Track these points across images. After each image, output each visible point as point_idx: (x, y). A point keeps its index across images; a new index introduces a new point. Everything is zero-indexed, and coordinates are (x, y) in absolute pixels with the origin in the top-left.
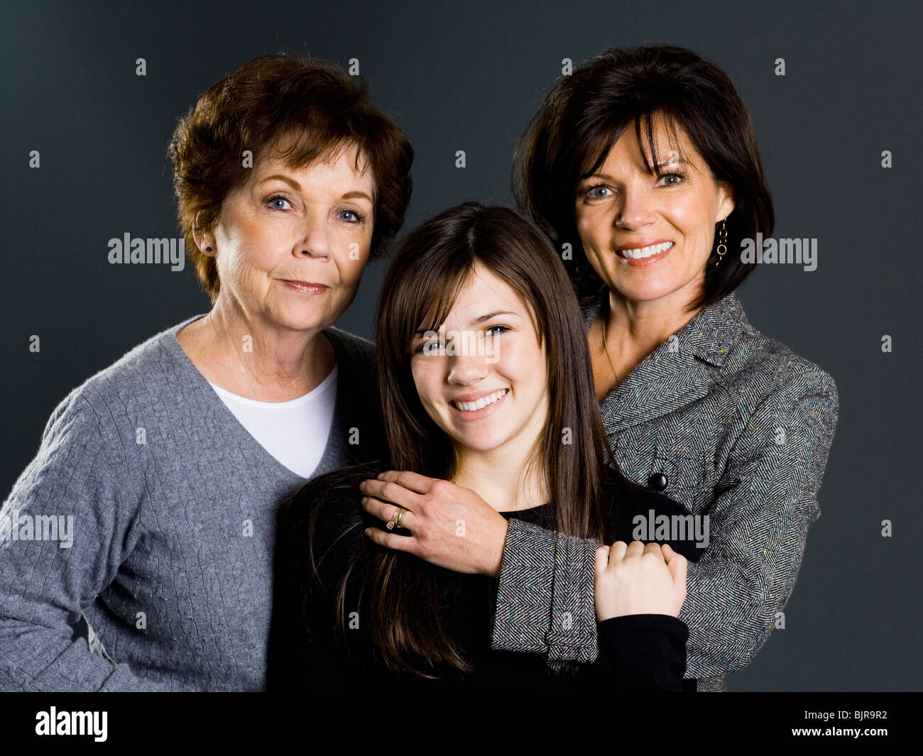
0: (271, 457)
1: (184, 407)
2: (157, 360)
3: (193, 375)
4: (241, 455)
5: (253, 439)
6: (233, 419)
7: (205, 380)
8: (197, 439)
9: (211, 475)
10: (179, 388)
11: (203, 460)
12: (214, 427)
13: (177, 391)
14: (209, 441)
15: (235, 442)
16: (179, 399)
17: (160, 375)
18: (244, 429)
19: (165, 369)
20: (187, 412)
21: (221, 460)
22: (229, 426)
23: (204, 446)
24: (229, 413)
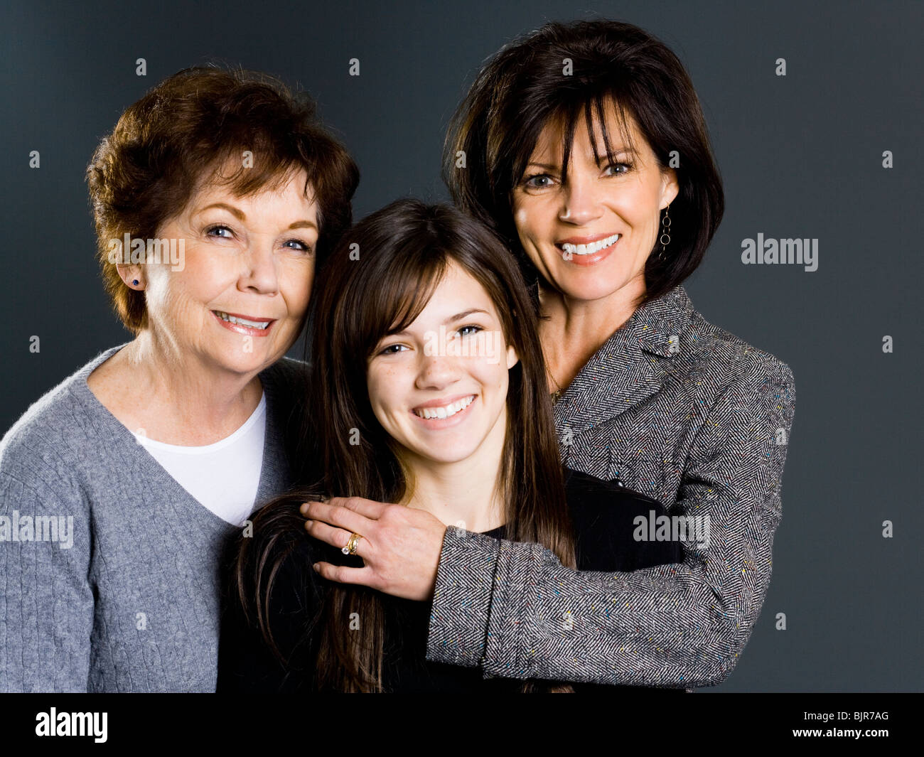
0: (204, 508)
1: (108, 463)
2: (70, 412)
3: (113, 427)
4: (172, 510)
5: (183, 490)
6: (161, 471)
7: (126, 430)
8: (126, 497)
9: (144, 536)
10: (101, 443)
11: (135, 520)
12: (142, 481)
13: (98, 447)
14: (138, 498)
15: (166, 496)
16: (103, 455)
17: (78, 431)
18: (173, 480)
19: (82, 423)
20: (113, 470)
21: (153, 518)
22: (157, 479)
23: (134, 504)
24: (156, 464)
